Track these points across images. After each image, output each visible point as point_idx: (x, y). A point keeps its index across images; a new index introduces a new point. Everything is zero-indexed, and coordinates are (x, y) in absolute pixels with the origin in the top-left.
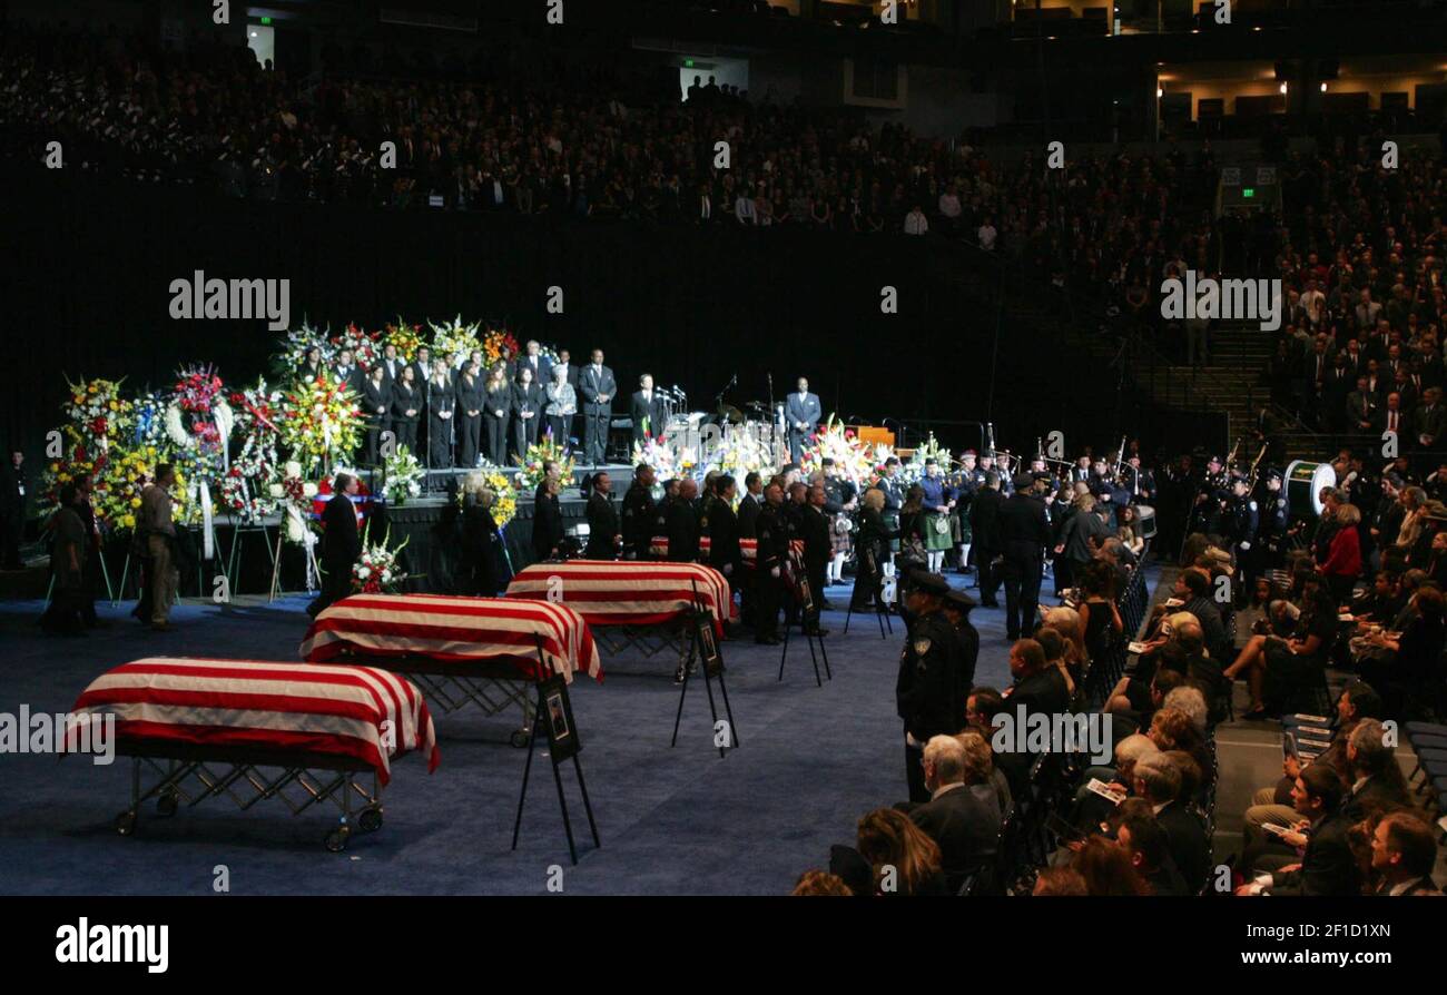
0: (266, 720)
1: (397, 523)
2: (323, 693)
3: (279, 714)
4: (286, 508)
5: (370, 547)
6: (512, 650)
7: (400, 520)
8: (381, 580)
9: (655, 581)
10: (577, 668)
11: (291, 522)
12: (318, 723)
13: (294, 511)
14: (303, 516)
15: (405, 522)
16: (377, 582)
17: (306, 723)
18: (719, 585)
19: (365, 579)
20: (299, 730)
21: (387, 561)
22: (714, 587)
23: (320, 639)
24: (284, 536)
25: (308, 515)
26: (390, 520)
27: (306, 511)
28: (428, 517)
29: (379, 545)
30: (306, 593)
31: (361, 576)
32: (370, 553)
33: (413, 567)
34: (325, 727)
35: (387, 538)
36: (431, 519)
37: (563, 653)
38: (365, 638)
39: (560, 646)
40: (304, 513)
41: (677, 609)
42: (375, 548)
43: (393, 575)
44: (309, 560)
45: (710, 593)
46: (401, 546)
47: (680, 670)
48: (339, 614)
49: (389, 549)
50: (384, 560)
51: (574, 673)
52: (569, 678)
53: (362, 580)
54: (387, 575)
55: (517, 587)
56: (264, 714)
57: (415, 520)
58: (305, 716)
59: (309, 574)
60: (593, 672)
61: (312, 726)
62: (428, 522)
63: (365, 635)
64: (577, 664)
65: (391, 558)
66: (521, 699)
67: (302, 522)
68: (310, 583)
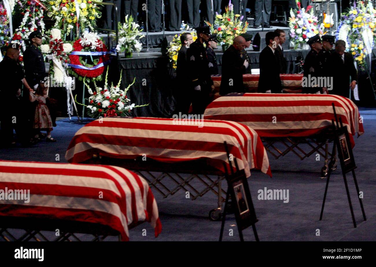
0: (46, 201)
1: (126, 69)
2: (83, 183)
3: (55, 197)
4: (52, 60)
5: (109, 86)
6: (209, 154)
7: (128, 67)
8: (117, 109)
9: (306, 107)
10: (253, 167)
11: (56, 69)
12: (80, 203)
13: (58, 63)
14: (63, 66)
15: (132, 69)
16: (114, 110)
17: (72, 203)
18: (352, 109)
19: (107, 108)
20: (69, 207)
21: (121, 95)
22: (348, 111)
23: (79, 148)
25: (67, 65)
26: (122, 67)
27: (66, 62)
28: (148, 65)
29: (115, 85)
30: (67, 119)
31: (104, 106)
32: (109, 91)
33: (139, 99)
34: (84, 206)
35: (120, 81)
36: (150, 67)
37: (243, 157)
38: (109, 147)
39: (241, 152)
40: (64, 64)
41: (322, 126)
42: (112, 87)
43: (125, 106)
44: (68, 95)
45: (345, 115)
46: (130, 85)
47: (325, 168)
48: (91, 131)
49: (122, 88)
50: (118, 95)
51: (252, 170)
52: (248, 174)
53: (104, 108)
54: (121, 105)
55: (211, 112)
56: (45, 197)
57: (139, 67)
58: (72, 198)
59: (69, 105)
60: (265, 170)
61: (76, 205)
62: (148, 68)
63: (109, 145)
64: (253, 164)
65: (124, 93)
66: (215, 188)
67: (63, 70)
68: (70, 111)
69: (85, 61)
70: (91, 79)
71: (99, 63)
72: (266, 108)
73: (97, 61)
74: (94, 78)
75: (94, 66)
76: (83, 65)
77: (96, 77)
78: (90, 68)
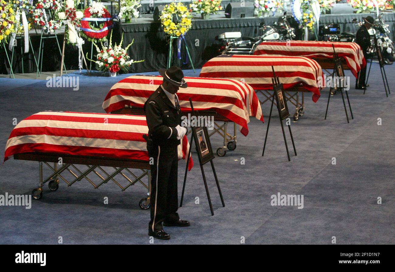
0: (108, 144)
1: (127, 32)
3: (115, 140)
4: (67, 25)
5: (113, 45)
7: (128, 31)
8: (119, 64)
9: (282, 66)
10: (251, 115)
11: (70, 32)
12: (135, 145)
13: (71, 26)
14: (76, 29)
15: (131, 32)
16: (118, 65)
17: (129, 145)
18: (317, 69)
19: (111, 63)
20: (126, 149)
21: (123, 53)
22: (315, 70)
24: (66, 40)
25: (79, 29)
26: (123, 31)
27: (78, 26)
28: (143, 29)
29: (118, 45)
30: (77, 71)
31: (109, 62)
32: (113, 49)
33: (136, 56)
34: (139, 148)
35: (122, 41)
36: (145, 30)
37: (244, 107)
39: (243, 104)
40: (77, 28)
41: (295, 82)
42: (116, 46)
43: (126, 61)
44: (80, 53)
45: (313, 73)
46: (129, 45)
47: (296, 114)
48: (123, 86)
49: (123, 47)
50: (121, 53)
51: (250, 117)
52: (248, 121)
53: (109, 64)
54: (123, 62)
55: (207, 69)
56: (107, 140)
57: (137, 30)
58: (129, 142)
59: (80, 61)
60: (259, 116)
61: (132, 147)
62: (143, 31)
63: (138, 97)
64: (250, 112)
65: (125, 51)
66: (220, 131)
67: (76, 33)
68: (81, 66)
69: (93, 25)
70: (97, 39)
71: (104, 27)
72: (250, 67)
73: (103, 25)
74: (100, 39)
75: (100, 29)
76: (92, 29)
77: (102, 39)
78: (97, 31)
